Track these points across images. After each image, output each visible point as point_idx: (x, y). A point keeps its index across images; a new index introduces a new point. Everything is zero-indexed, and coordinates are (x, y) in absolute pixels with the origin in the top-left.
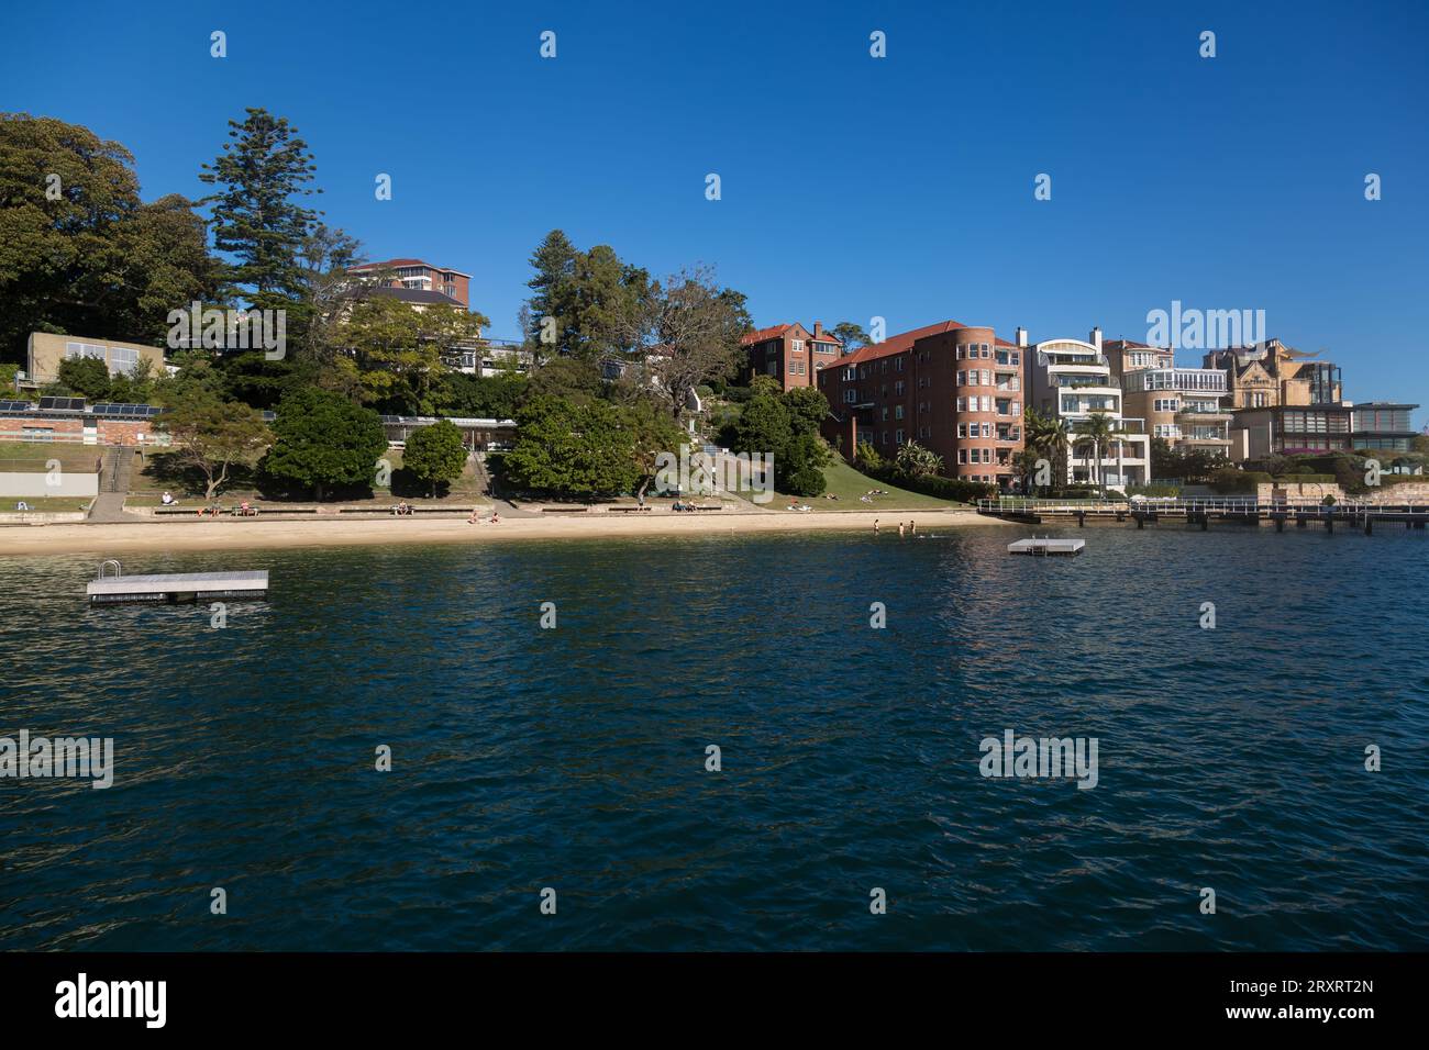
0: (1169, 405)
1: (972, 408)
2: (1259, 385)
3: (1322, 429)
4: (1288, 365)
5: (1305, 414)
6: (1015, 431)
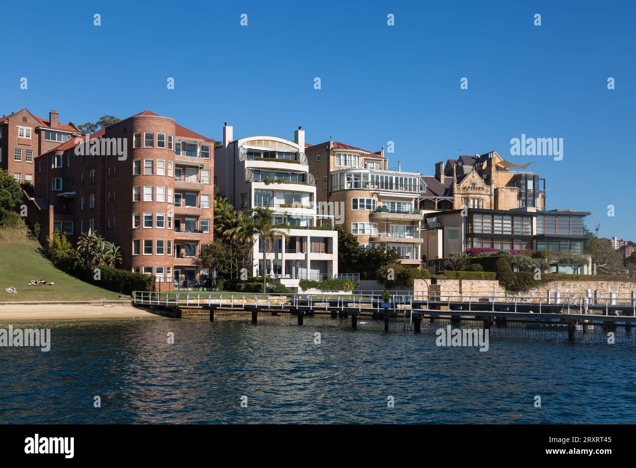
0: (365, 204)
1: (147, 198)
2: (475, 192)
3: (507, 230)
4: (502, 174)
5: (493, 217)
6: (202, 223)
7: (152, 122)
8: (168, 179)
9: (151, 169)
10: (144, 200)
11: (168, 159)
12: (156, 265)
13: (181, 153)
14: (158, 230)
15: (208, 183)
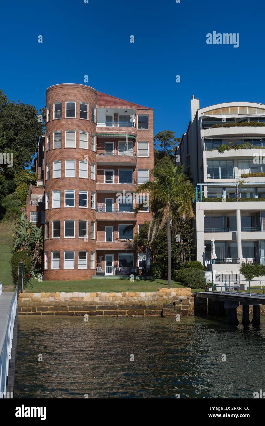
1: (56, 175)
8: (79, 151)
9: (60, 142)
10: (54, 177)
12: (64, 249)
14: (66, 209)
15: (147, 156)
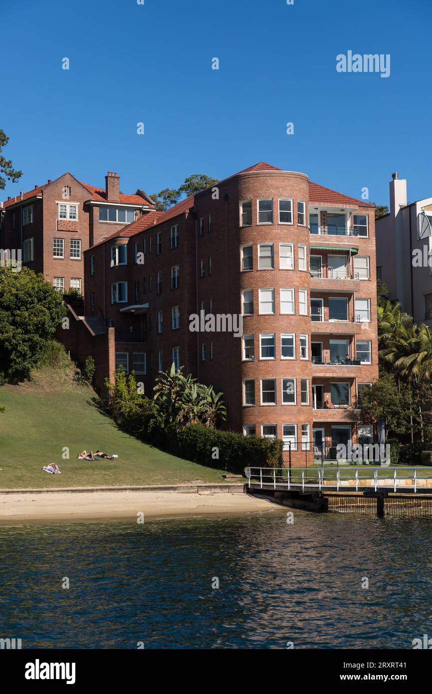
1: (264, 309)
7: (270, 181)
8: (299, 274)
9: (270, 260)
10: (261, 313)
11: (298, 242)
12: (283, 422)
13: (319, 229)
14: (284, 362)
15: (367, 279)
